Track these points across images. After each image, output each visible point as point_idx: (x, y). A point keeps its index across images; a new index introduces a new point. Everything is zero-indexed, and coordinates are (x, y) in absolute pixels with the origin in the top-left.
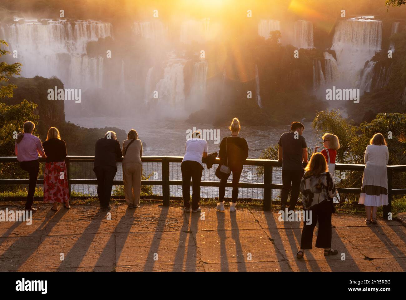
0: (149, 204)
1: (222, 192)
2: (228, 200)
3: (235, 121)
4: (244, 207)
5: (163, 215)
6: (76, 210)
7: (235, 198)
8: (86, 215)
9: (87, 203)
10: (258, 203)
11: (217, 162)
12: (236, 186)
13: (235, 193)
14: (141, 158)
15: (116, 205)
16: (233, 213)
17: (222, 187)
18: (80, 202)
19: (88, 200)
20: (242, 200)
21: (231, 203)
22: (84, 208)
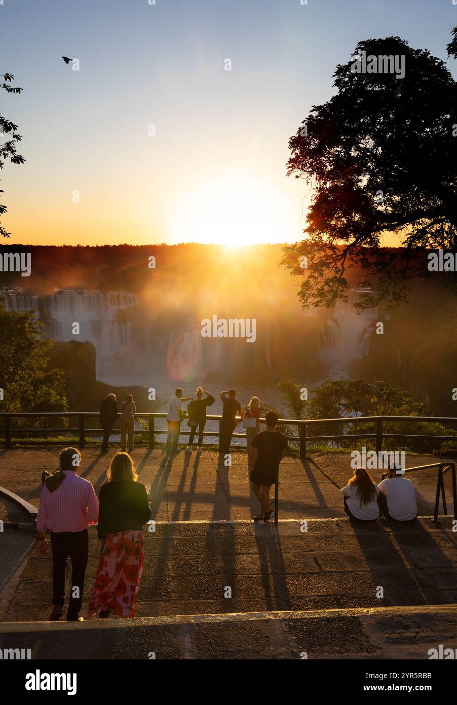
0: (140, 447)
1: (191, 439)
2: (196, 445)
3: (200, 389)
4: (206, 450)
5: (148, 454)
6: (88, 451)
7: (200, 444)
8: (94, 454)
9: (96, 446)
10: (216, 447)
11: (186, 417)
12: (201, 435)
13: (201, 440)
14: (134, 415)
15: (117, 448)
16: (199, 454)
17: (192, 435)
18: (91, 445)
19: (96, 445)
20: (205, 445)
21: (198, 447)
22: (94, 450)
